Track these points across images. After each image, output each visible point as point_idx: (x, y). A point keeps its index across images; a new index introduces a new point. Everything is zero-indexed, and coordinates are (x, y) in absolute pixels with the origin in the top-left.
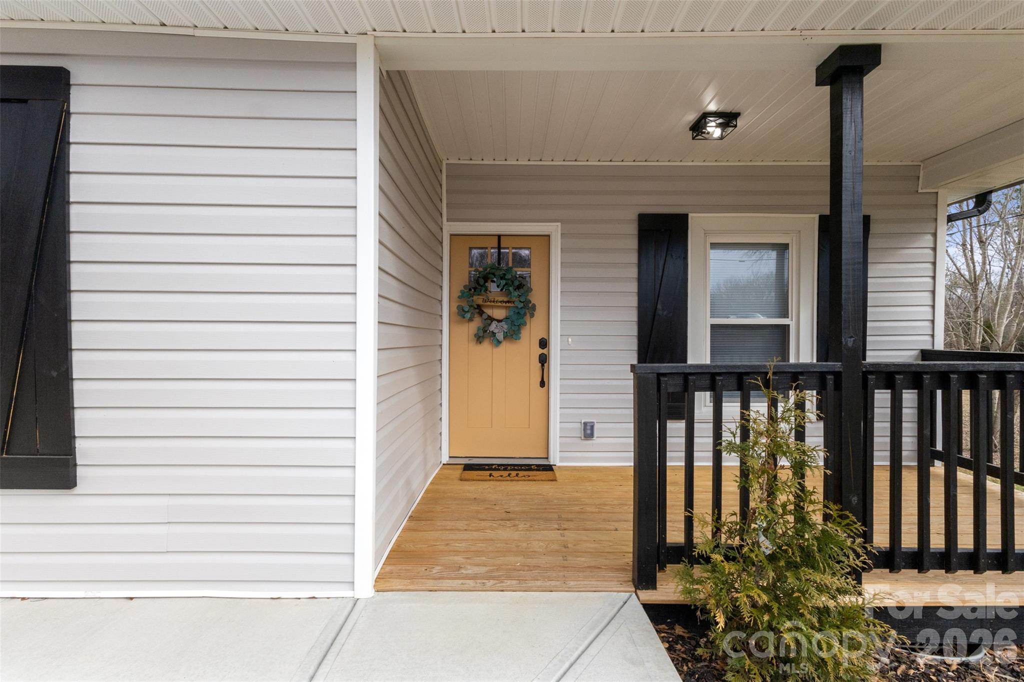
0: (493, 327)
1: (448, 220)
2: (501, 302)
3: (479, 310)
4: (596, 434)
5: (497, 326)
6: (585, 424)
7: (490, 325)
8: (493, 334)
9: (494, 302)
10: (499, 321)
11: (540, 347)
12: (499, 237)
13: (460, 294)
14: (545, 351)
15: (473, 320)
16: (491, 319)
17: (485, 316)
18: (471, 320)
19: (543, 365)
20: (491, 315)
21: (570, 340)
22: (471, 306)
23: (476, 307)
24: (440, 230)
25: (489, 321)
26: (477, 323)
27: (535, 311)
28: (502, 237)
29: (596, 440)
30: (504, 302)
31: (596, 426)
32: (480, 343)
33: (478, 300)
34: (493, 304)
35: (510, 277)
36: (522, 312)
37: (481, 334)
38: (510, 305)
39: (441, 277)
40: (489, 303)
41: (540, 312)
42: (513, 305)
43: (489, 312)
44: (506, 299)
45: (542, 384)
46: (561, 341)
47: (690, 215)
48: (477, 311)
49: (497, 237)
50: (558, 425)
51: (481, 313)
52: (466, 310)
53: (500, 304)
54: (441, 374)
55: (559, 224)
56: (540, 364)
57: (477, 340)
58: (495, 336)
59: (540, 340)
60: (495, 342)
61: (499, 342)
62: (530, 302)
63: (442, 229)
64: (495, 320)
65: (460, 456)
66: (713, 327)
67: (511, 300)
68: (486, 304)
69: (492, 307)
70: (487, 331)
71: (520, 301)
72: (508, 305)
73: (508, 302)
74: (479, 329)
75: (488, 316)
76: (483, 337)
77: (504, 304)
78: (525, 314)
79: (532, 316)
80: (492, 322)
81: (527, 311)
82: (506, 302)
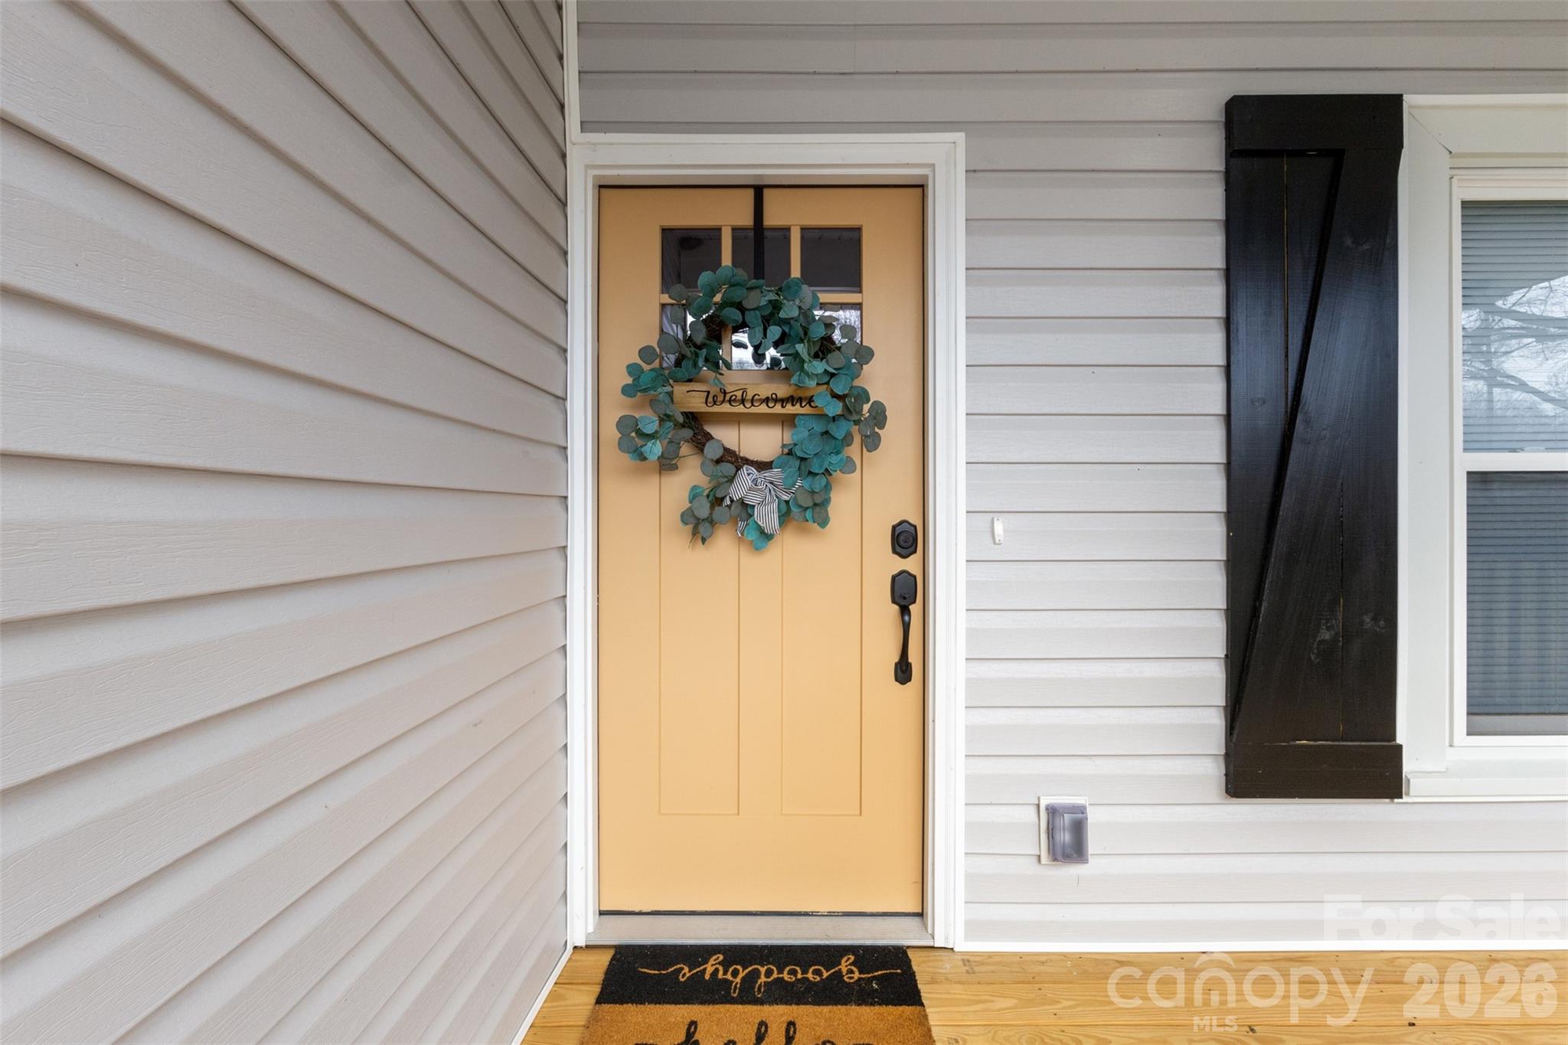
0: (744, 486)
1: (585, 126)
2: (767, 400)
3: (695, 426)
4: (1092, 845)
5: (756, 483)
6: (1053, 811)
7: (731, 480)
8: (746, 509)
9: (743, 401)
10: (763, 466)
11: (894, 551)
12: (759, 191)
13: (629, 380)
14: (911, 564)
15: (674, 468)
16: (733, 460)
17: (712, 451)
18: (667, 464)
19: (905, 610)
20: (734, 447)
21: (999, 528)
22: (664, 418)
23: (681, 419)
24: (560, 162)
25: (731, 468)
26: (691, 474)
27: (882, 426)
28: (766, 192)
29: (1096, 864)
30: (776, 401)
31: (1094, 818)
32: (704, 540)
33: (691, 398)
34: (740, 409)
35: (795, 313)
36: (839, 431)
37: (703, 511)
38: (796, 409)
39: (563, 317)
40: (726, 408)
41: (897, 433)
42: (807, 410)
43: (725, 436)
44: (782, 390)
45: (903, 672)
46: (970, 532)
47: (1408, 100)
48: (688, 433)
49: (751, 192)
50: (960, 814)
51: (701, 441)
52: (650, 429)
53: (763, 409)
54: (564, 647)
55: (960, 137)
56: (896, 608)
57: (695, 533)
58: (751, 516)
59: (894, 528)
60: (752, 535)
61: (766, 536)
62: (864, 396)
63: (564, 156)
64: (747, 462)
65: (637, 910)
66: (1478, 480)
67: (800, 394)
68: (716, 409)
69: (737, 420)
70: (723, 499)
71: (835, 396)
72: (790, 409)
73: (792, 400)
74: (694, 496)
75: (727, 450)
76: (711, 521)
77: (778, 409)
78: (848, 440)
79: (872, 442)
80: (738, 469)
81: (855, 429)
82: (783, 401)
